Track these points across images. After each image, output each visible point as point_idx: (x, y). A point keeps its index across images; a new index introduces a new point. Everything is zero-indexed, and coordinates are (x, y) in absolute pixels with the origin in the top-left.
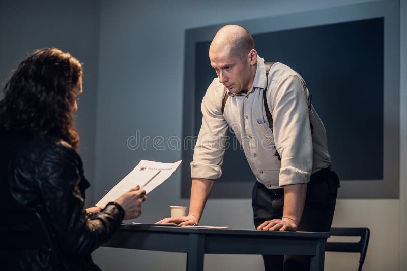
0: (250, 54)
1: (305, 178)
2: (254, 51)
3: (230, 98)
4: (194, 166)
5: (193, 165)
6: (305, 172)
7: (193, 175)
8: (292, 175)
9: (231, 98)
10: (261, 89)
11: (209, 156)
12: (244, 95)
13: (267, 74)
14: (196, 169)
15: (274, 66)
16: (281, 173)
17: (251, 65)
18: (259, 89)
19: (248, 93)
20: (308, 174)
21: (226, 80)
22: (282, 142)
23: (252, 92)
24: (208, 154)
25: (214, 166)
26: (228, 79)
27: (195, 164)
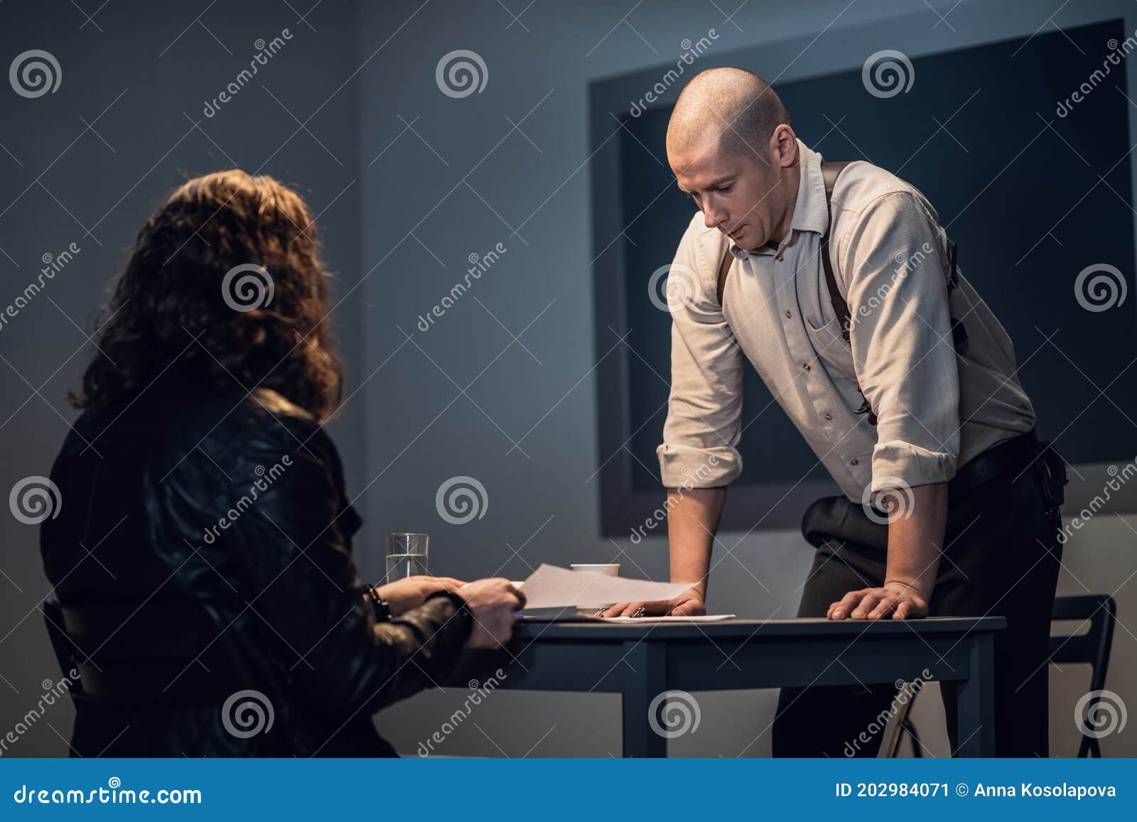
0: (774, 140)
1: (937, 470)
2: (786, 130)
3: (737, 264)
4: (670, 458)
5: (666, 456)
6: (936, 454)
7: (667, 480)
8: (900, 464)
9: (741, 261)
10: (814, 233)
11: (702, 425)
12: (771, 252)
13: (829, 195)
14: (674, 466)
15: (848, 171)
16: (876, 458)
17: (783, 167)
18: (808, 235)
19: (780, 247)
20: (947, 459)
21: (721, 217)
22: (876, 374)
23: (791, 244)
24: (697, 419)
25: (721, 451)
26: (728, 215)
27: (670, 451)
